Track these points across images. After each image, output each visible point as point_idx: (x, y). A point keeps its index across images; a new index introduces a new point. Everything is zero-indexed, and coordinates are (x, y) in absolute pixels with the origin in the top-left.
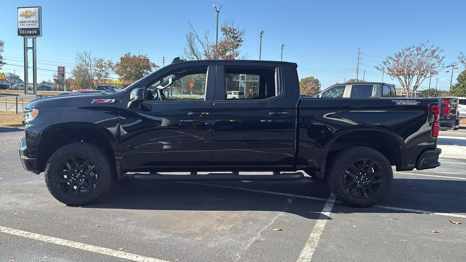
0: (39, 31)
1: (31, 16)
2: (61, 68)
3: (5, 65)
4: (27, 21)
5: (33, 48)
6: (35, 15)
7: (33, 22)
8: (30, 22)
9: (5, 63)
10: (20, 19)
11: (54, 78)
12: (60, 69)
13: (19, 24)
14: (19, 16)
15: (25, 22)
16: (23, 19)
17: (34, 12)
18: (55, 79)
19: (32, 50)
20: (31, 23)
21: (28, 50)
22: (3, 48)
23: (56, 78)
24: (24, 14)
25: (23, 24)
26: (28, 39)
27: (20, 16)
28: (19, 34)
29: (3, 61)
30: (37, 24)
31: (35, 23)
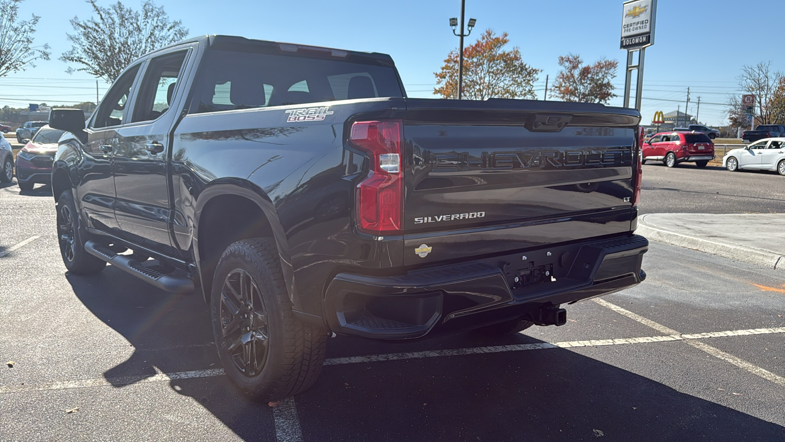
0: (649, 36)
1: (641, 13)
2: (749, 97)
3: (615, 97)
4: (634, 23)
5: (640, 67)
6: (646, 10)
7: (642, 23)
8: (638, 23)
9: (614, 95)
10: (626, 21)
11: (731, 115)
12: (746, 98)
13: (623, 29)
14: (624, 16)
15: (631, 25)
16: (631, 20)
17: (645, 7)
18: (731, 117)
19: (637, 70)
20: (639, 25)
21: (632, 71)
22: (615, 72)
23: (734, 116)
24: (632, 12)
25: (629, 28)
26: (634, 52)
27: (626, 16)
28: (622, 46)
29: (612, 92)
30: (648, 25)
31: (644, 24)
